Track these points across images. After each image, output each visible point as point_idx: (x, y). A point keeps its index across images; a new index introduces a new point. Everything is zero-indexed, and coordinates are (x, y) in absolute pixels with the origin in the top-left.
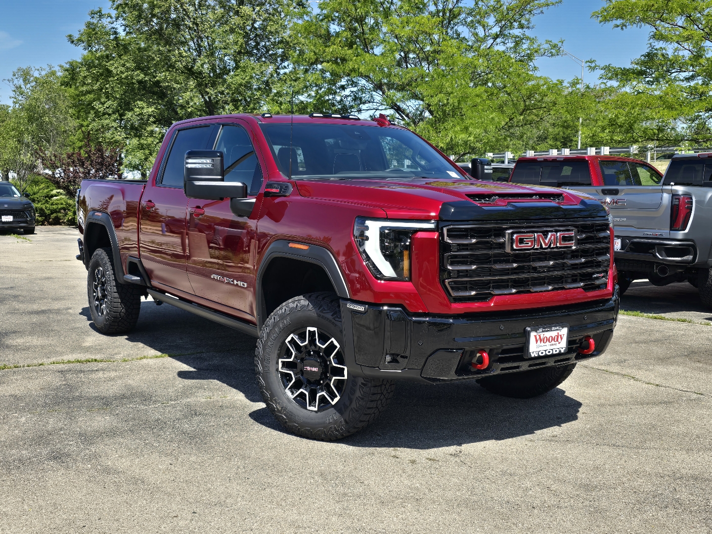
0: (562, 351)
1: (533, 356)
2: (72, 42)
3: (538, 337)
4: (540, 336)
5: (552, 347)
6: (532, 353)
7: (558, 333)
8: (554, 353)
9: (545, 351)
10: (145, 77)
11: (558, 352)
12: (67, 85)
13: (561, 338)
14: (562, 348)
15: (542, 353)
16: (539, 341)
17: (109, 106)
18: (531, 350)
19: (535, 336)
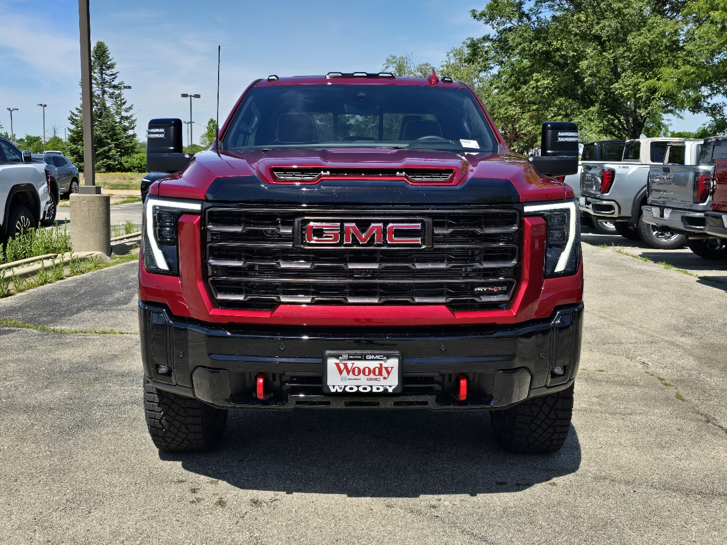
0: (390, 390)
1: (333, 390)
2: (475, 17)
3: (342, 366)
4: (345, 365)
5: (371, 383)
6: (331, 388)
7: (381, 365)
8: (375, 390)
9: (358, 387)
10: (543, 47)
11: (381, 390)
12: (470, 62)
13: (389, 373)
14: (390, 386)
15: (351, 389)
16: (345, 372)
17: (507, 80)
18: (330, 382)
19: (337, 365)
